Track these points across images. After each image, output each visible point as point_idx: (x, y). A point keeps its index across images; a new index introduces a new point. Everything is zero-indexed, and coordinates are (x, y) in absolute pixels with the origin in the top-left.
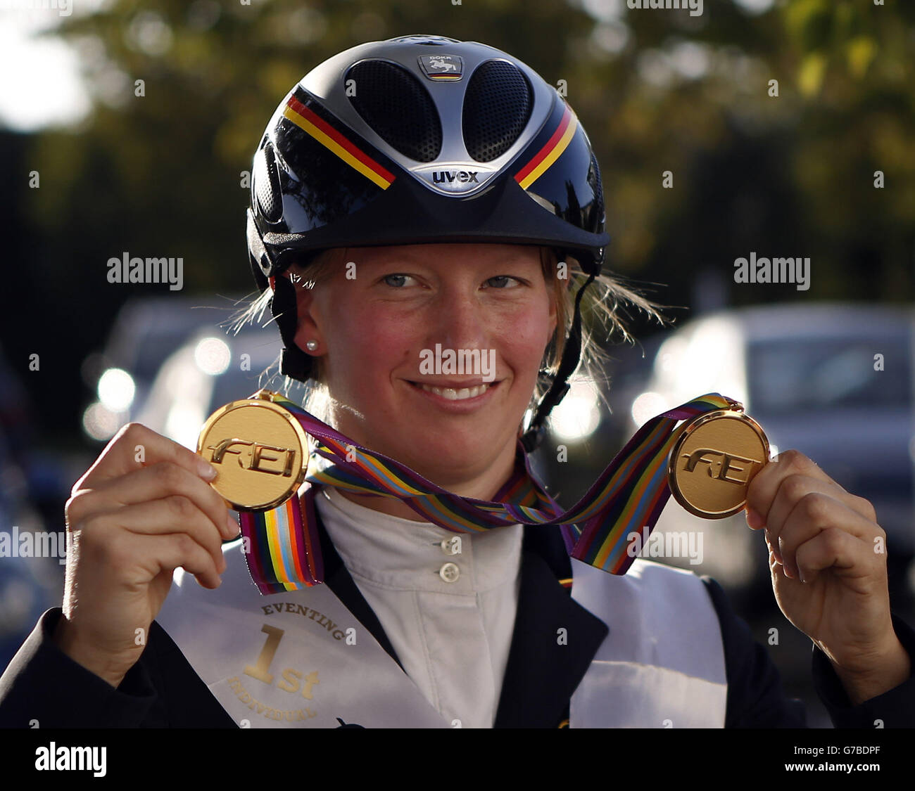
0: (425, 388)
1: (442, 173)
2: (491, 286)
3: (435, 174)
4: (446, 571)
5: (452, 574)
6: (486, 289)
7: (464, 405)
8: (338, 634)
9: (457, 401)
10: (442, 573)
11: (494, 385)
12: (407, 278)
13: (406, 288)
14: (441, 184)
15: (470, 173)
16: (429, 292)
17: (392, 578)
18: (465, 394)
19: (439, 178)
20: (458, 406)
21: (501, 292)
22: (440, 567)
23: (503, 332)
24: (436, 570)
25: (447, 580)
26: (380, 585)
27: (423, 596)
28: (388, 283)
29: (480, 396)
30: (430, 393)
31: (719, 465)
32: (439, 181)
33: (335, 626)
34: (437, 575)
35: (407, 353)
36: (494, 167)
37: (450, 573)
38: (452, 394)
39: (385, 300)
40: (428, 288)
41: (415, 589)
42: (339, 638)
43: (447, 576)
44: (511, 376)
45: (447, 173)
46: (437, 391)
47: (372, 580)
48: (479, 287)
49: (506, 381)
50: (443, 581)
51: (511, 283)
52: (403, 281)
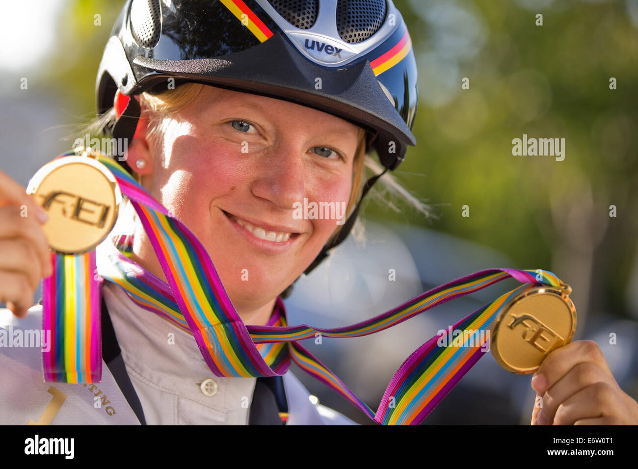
0: (240, 222)
1: (313, 42)
2: (316, 153)
3: (307, 41)
4: (207, 385)
5: (211, 389)
6: (311, 153)
7: (269, 246)
8: (109, 410)
9: (264, 241)
10: (203, 386)
11: (295, 235)
12: (251, 127)
13: (248, 134)
14: (310, 50)
15: (336, 48)
16: (265, 143)
17: (159, 380)
18: (272, 236)
19: (310, 45)
20: (265, 245)
21: (323, 160)
22: (203, 381)
23: (316, 193)
24: (199, 382)
25: (206, 393)
26: (148, 382)
27: (183, 401)
28: (233, 125)
29: (283, 243)
30: (243, 228)
31: (534, 331)
32: (308, 48)
33: (109, 402)
34: (197, 386)
35: (233, 189)
36: (356, 49)
37: (209, 387)
38: (261, 233)
39: (227, 140)
40: (265, 139)
41: (177, 394)
42: (110, 414)
43: (207, 389)
44: (310, 232)
45: (318, 43)
46: (250, 228)
47: (141, 376)
48: (306, 151)
49: (305, 235)
50: (202, 393)
51: (333, 155)
52: (248, 128)
